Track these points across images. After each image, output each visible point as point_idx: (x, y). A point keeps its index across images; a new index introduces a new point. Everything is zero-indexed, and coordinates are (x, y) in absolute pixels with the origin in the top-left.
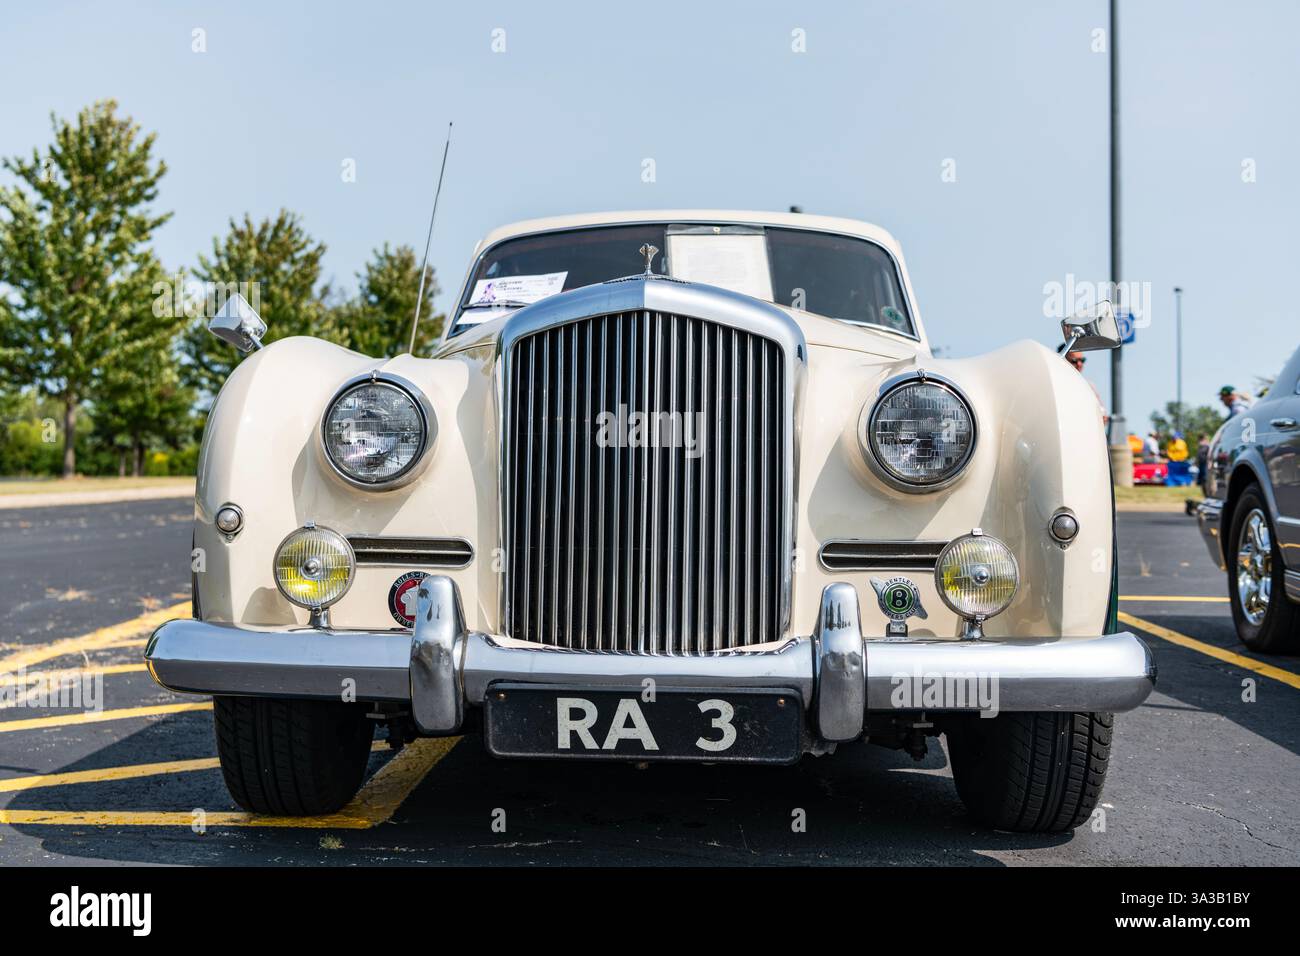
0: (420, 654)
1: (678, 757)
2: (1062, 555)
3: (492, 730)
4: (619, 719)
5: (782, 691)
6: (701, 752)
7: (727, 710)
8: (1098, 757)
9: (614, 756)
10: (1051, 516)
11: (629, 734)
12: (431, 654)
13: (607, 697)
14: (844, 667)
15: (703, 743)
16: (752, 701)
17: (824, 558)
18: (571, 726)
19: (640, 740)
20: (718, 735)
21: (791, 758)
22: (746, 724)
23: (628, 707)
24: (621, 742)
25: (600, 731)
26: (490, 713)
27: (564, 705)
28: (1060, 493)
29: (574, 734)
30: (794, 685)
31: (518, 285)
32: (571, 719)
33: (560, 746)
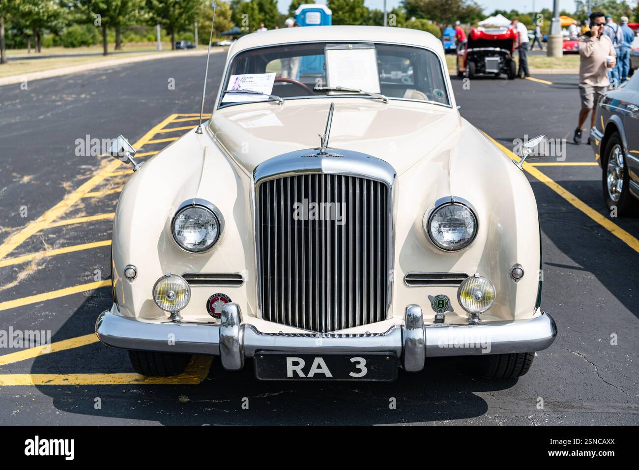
0: (224, 341)
1: (341, 380)
2: (516, 285)
3: (258, 370)
4: (315, 365)
5: (387, 353)
6: (352, 377)
7: (363, 361)
8: (530, 355)
9: (312, 380)
10: (511, 268)
11: (319, 371)
12: (229, 342)
13: (309, 356)
14: (416, 345)
15: (352, 374)
16: (375, 358)
17: (407, 280)
18: (293, 368)
19: (324, 373)
20: (359, 371)
21: (391, 380)
22: (372, 367)
23: (319, 361)
24: (315, 374)
25: (306, 370)
26: (256, 364)
27: (290, 360)
28: (516, 257)
29: (294, 372)
30: (393, 351)
31: (251, 80)
32: (293, 365)
33: (288, 376)
